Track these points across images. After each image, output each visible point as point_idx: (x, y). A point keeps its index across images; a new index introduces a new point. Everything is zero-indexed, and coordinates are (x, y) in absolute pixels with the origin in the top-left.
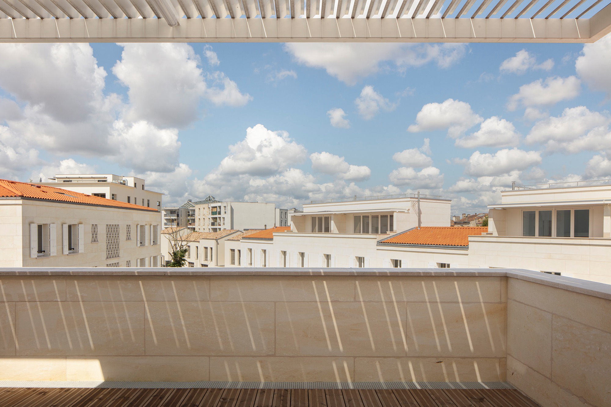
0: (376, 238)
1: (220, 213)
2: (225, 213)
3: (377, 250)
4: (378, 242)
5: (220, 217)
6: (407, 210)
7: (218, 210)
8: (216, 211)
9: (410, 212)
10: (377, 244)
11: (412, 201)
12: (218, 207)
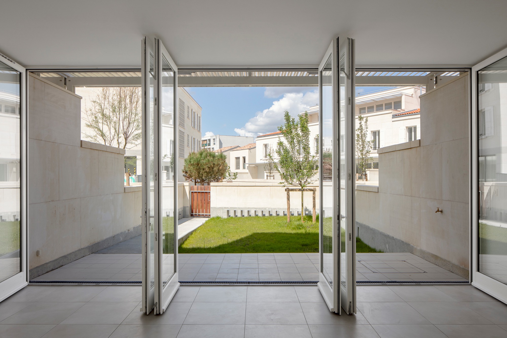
0: (391, 113)
1: (209, 145)
2: (214, 144)
3: (393, 121)
4: (393, 115)
5: (210, 148)
6: (411, 95)
7: (208, 142)
8: (206, 143)
9: (413, 96)
10: (392, 117)
11: (415, 88)
12: (208, 140)
